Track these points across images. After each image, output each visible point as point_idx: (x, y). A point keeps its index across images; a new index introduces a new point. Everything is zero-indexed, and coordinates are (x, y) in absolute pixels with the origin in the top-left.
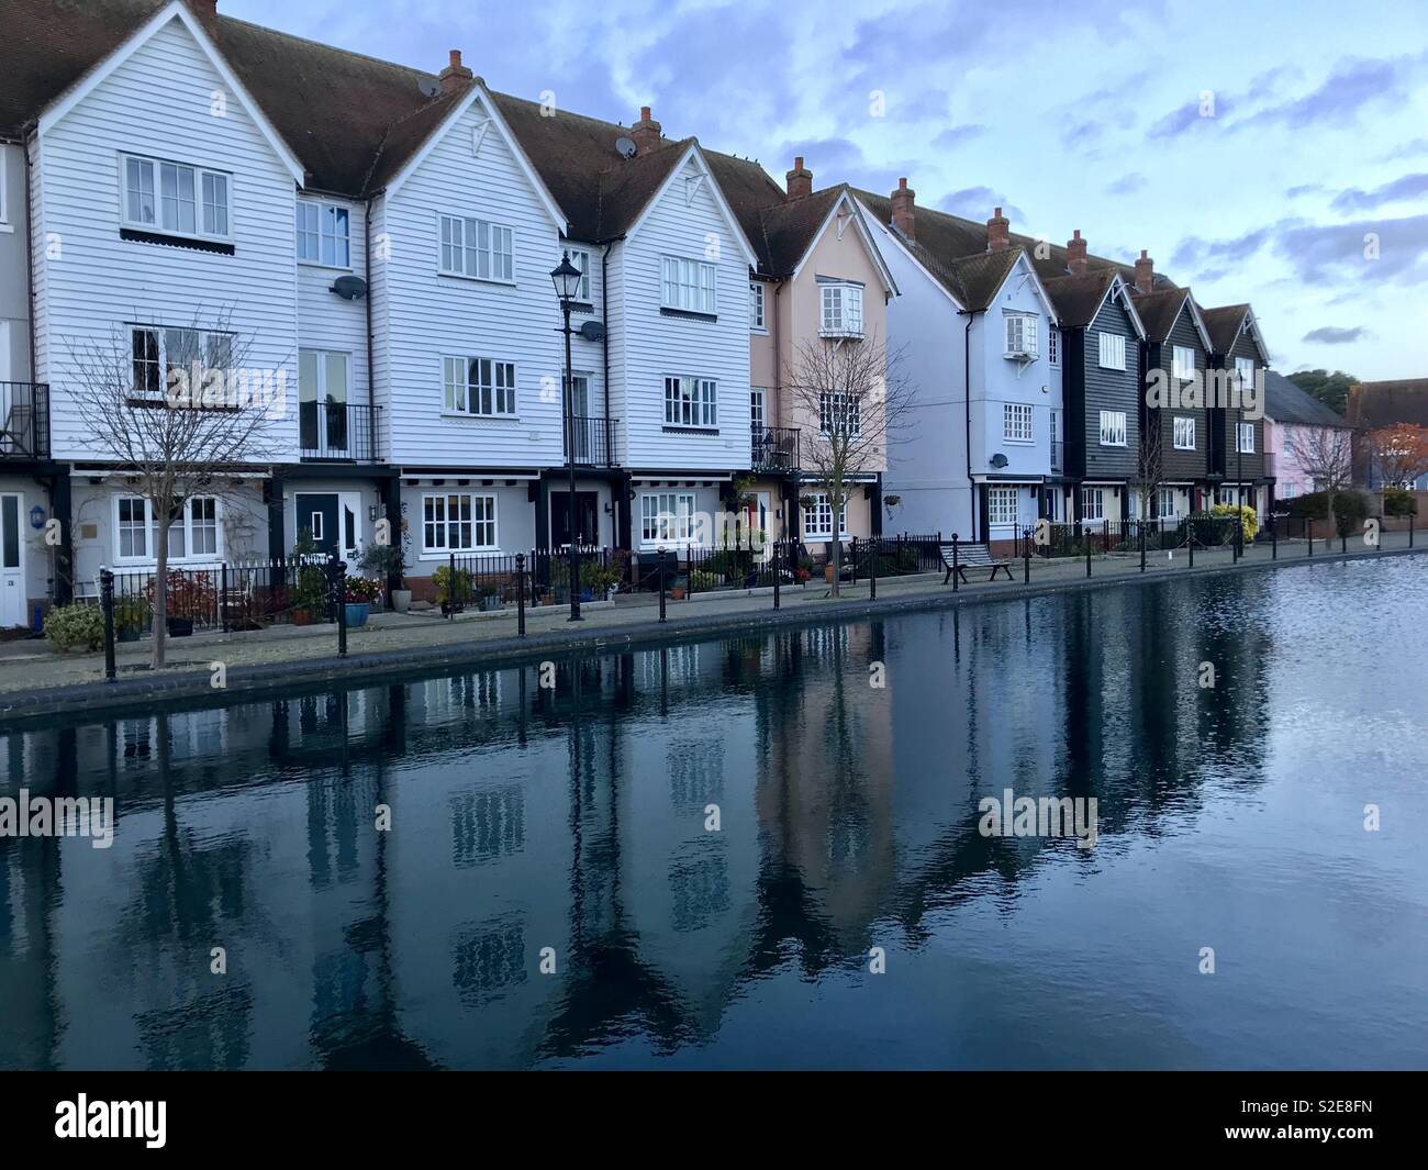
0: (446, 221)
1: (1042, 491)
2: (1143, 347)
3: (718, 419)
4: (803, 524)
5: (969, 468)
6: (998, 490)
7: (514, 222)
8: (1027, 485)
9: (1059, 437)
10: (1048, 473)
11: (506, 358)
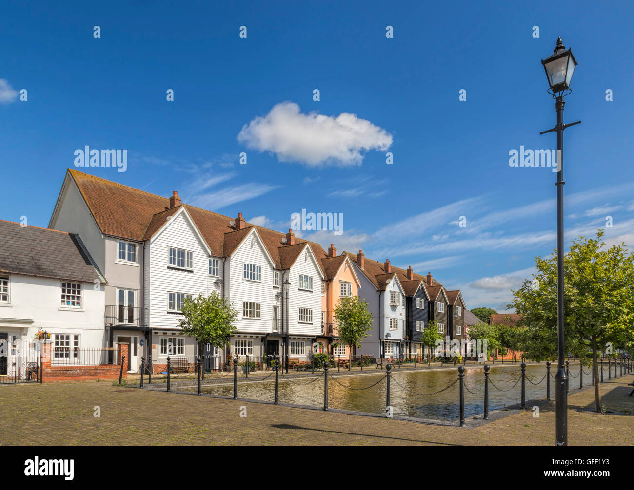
0: (245, 265)
1: (399, 344)
2: (429, 302)
3: (313, 320)
4: (334, 351)
5: (379, 337)
6: (387, 343)
7: (262, 265)
8: (395, 342)
9: (405, 329)
10: (402, 339)
11: (258, 302)
